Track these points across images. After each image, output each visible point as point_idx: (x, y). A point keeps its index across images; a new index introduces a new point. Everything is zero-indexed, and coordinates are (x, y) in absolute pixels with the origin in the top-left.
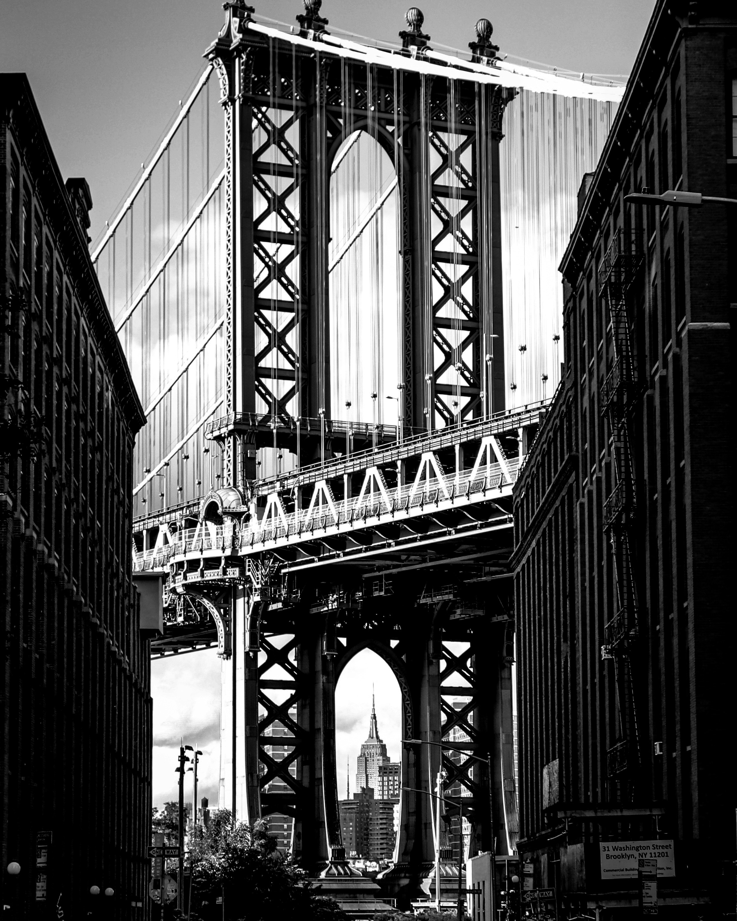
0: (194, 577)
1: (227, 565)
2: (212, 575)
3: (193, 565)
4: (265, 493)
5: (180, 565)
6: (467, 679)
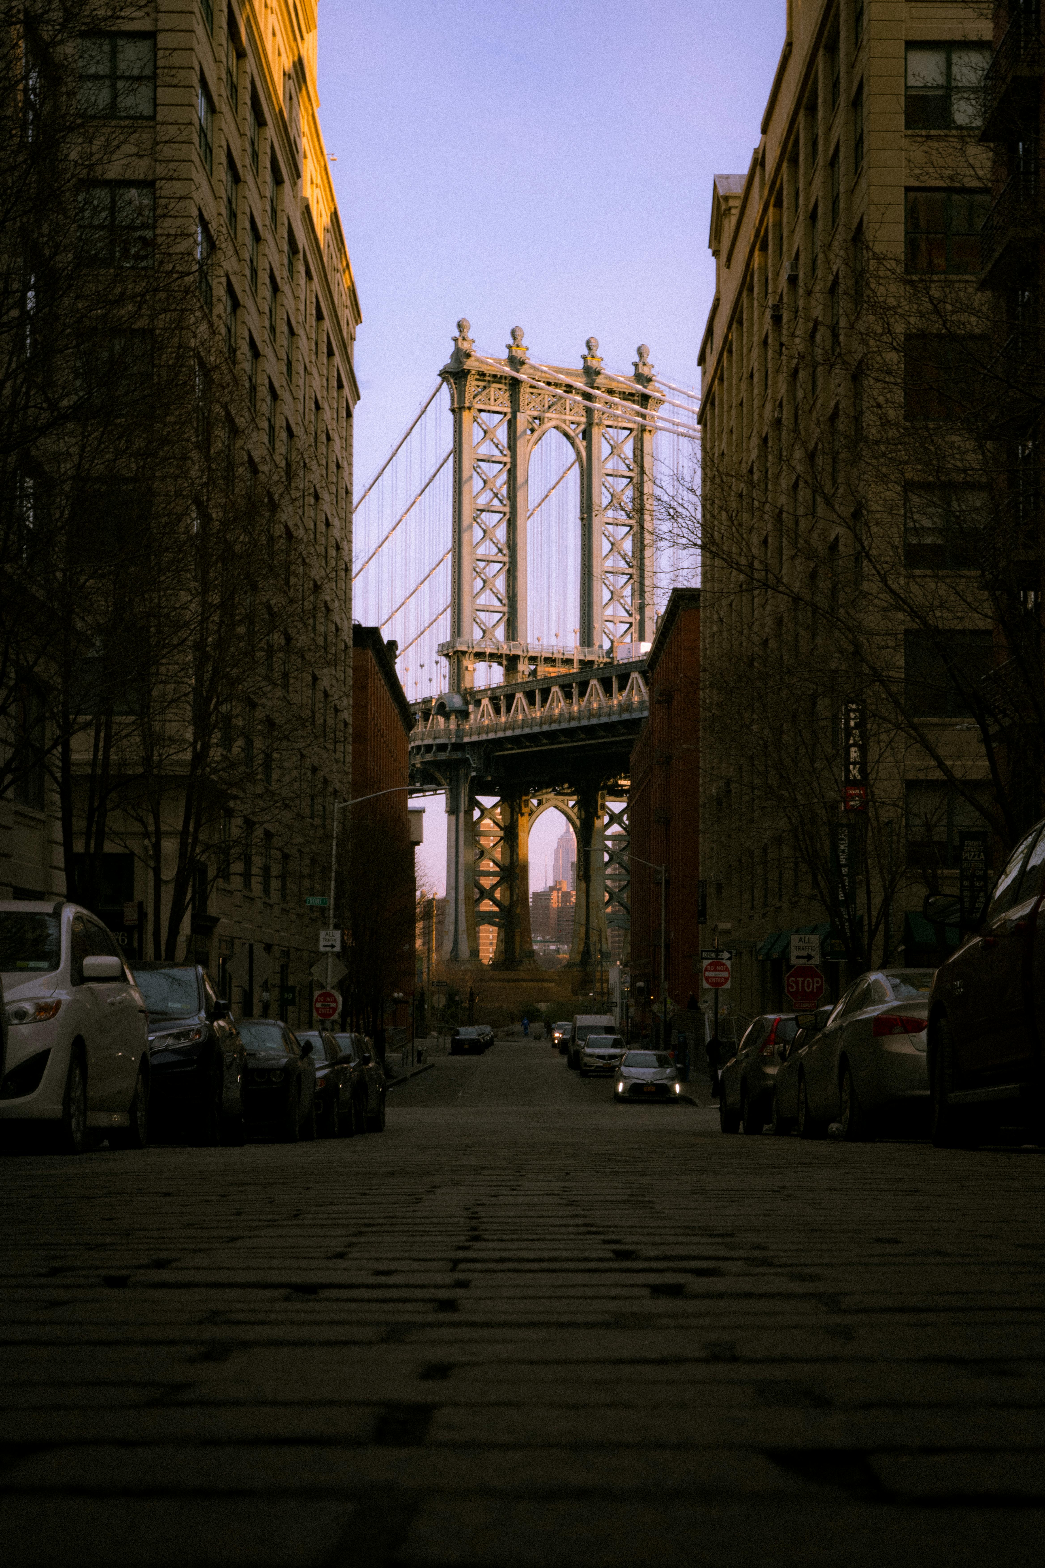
0: (429, 757)
1: (452, 750)
2: (442, 756)
3: (429, 748)
4: (480, 697)
5: (419, 748)
6: (624, 829)
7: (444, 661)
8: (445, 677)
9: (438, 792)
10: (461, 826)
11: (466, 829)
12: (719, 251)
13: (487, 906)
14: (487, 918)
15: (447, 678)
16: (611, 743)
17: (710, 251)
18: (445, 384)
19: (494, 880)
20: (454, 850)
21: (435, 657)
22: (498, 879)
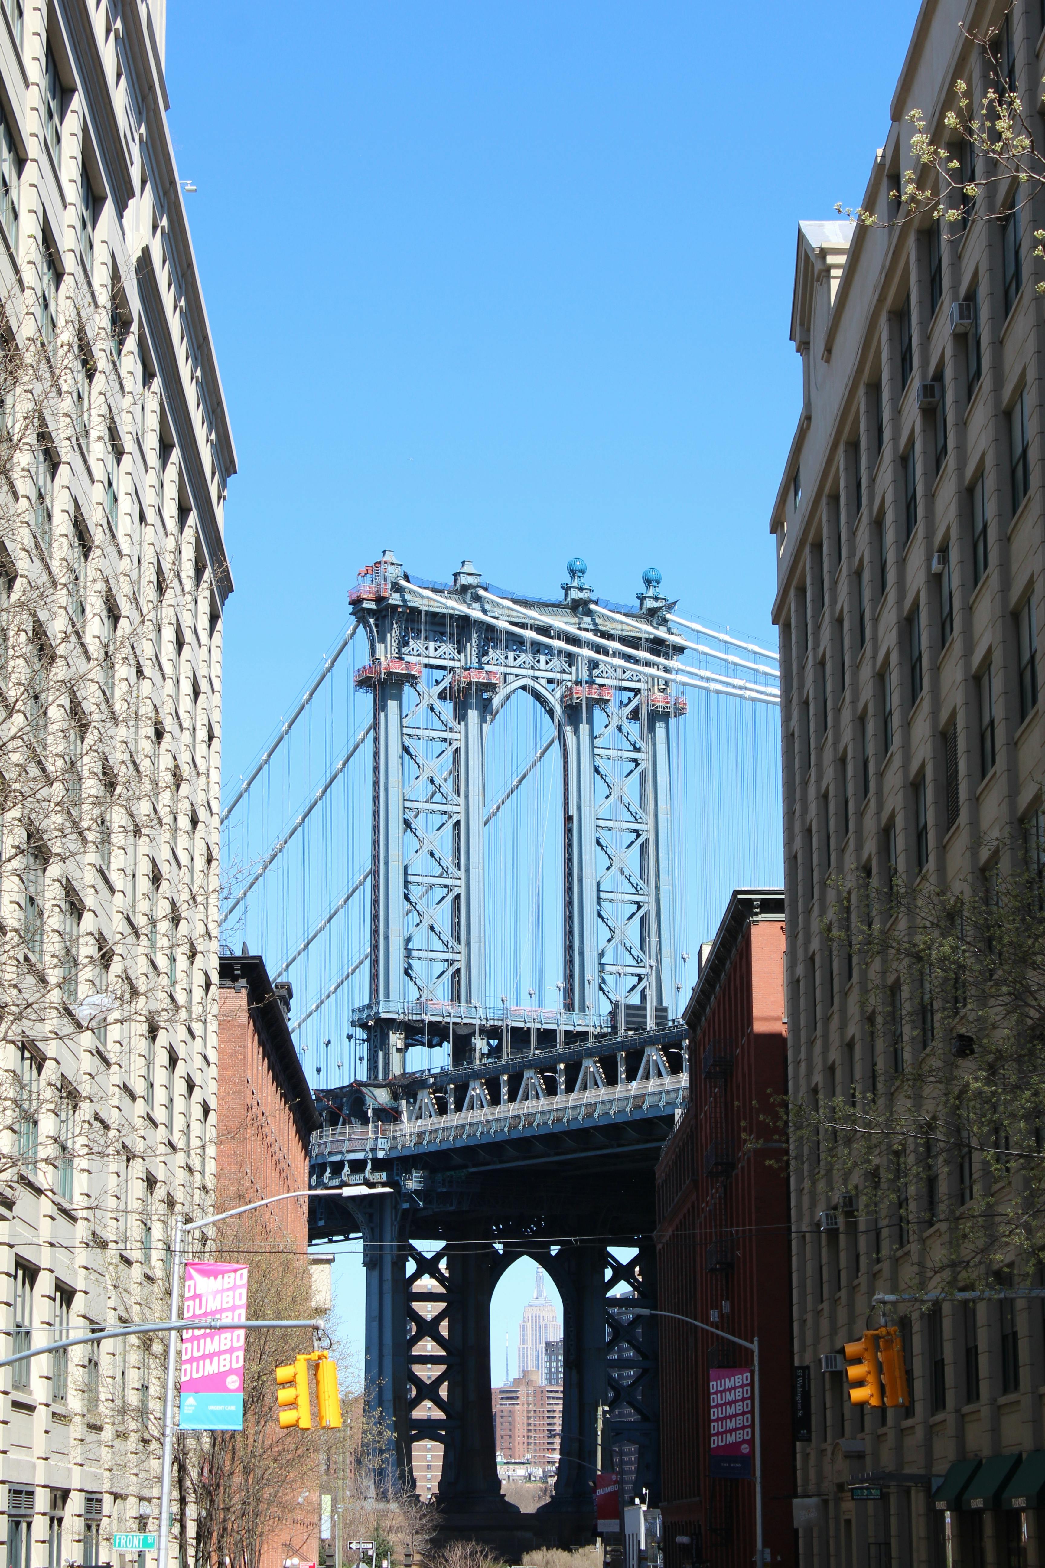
0: (338, 1181)
1: (373, 1169)
2: (359, 1179)
3: (338, 1167)
4: (417, 1087)
5: (323, 1167)
6: (635, 1288)
7: (361, 1034)
8: (361, 1059)
9: (352, 1236)
10: (388, 1286)
11: (394, 1291)
12: (808, 343)
13: (426, 1410)
14: (428, 1429)
15: (365, 1062)
16: (616, 1156)
17: (793, 345)
18: (361, 626)
19: (437, 1370)
20: (376, 1324)
21: (348, 1029)
22: (443, 1368)
